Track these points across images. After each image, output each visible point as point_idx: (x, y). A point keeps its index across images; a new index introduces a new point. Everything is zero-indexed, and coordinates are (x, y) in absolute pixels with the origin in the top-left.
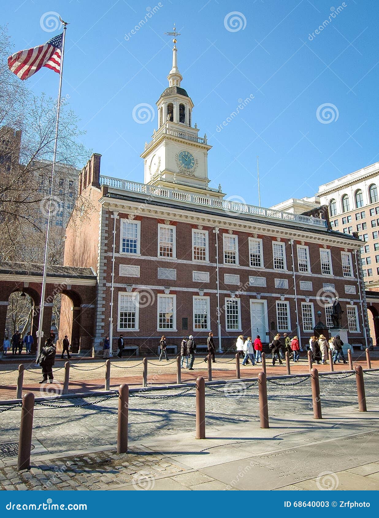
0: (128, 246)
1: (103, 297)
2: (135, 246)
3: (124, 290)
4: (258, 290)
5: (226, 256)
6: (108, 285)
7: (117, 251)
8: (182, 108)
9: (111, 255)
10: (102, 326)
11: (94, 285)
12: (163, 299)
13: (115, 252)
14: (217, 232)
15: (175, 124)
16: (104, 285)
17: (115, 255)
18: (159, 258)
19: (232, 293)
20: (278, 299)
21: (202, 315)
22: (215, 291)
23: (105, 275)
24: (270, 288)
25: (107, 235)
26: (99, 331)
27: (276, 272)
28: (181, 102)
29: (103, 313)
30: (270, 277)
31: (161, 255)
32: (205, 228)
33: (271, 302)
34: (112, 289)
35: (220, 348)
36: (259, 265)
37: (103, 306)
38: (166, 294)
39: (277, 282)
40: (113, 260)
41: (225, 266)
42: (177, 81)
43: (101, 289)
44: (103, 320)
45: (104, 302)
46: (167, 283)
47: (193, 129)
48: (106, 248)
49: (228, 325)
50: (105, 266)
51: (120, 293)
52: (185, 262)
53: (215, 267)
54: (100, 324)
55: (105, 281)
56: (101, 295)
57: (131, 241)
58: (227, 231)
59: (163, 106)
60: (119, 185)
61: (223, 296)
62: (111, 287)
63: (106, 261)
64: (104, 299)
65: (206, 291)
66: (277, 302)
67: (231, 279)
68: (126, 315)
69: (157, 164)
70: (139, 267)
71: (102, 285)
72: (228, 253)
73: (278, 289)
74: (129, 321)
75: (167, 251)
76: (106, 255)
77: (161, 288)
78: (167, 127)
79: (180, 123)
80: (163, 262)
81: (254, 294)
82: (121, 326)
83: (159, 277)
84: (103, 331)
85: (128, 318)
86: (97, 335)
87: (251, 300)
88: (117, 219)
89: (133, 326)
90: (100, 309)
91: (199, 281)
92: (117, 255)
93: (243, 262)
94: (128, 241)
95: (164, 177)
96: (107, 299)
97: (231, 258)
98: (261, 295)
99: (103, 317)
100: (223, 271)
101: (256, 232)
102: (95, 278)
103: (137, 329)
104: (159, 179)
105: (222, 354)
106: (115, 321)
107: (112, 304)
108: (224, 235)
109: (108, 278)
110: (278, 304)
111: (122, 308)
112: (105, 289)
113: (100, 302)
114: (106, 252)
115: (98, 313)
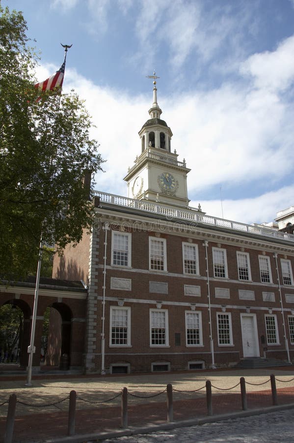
0: (119, 258)
1: (95, 311)
2: (126, 259)
3: (116, 304)
4: (247, 303)
5: (216, 269)
6: (99, 298)
7: (109, 263)
8: (162, 136)
9: (102, 267)
10: (94, 342)
11: (85, 298)
12: (155, 314)
13: (106, 265)
14: (207, 245)
15: (156, 149)
16: (96, 298)
17: (106, 267)
18: (151, 271)
19: (223, 308)
20: (267, 312)
21: (195, 330)
22: (206, 305)
23: (96, 288)
24: (259, 301)
25: (98, 246)
26: (91, 347)
27: (264, 285)
28: (162, 131)
29: (95, 328)
30: (258, 291)
31: (152, 268)
32: (194, 241)
33: (260, 315)
34: (104, 303)
35: (213, 363)
36: (248, 279)
37: (95, 320)
38: (158, 309)
39: (265, 296)
40: (105, 272)
41: (215, 280)
42: (157, 114)
43: (92, 302)
44: (95, 335)
45: (95, 317)
46: (159, 297)
47: (172, 154)
48: (97, 260)
49: (220, 340)
50: (96, 278)
51: (112, 308)
52: (176, 275)
53: (206, 281)
54: (91, 339)
55: (96, 295)
56: (92, 309)
57: (122, 254)
58: (215, 245)
59: (145, 134)
60: (108, 199)
61: (214, 310)
62: (103, 301)
63: (97, 273)
64: (95, 313)
65: (198, 305)
66: (266, 315)
67: (222, 293)
68: (117, 330)
69: (140, 185)
70: (131, 280)
71: (93, 298)
72: (218, 267)
73: (266, 302)
74: (121, 336)
75: (158, 264)
76: (97, 267)
77: (153, 302)
78: (150, 151)
79: (161, 149)
80: (154, 275)
81: (244, 307)
82: (113, 342)
83: (151, 291)
84: (94, 347)
85: (120, 334)
86: (89, 351)
87: (242, 315)
88: (108, 231)
89: (125, 342)
90: (92, 323)
91: (191, 295)
92: (109, 267)
93: (232, 276)
94: (119, 253)
95: (147, 196)
96: (98, 313)
97: (221, 272)
98: (251, 308)
99: (95, 332)
100: (214, 285)
101: (243, 246)
102: (86, 291)
103: (129, 344)
104: (143, 198)
105: (215, 370)
106: (107, 336)
107: (103, 318)
108: (213, 248)
109: (99, 292)
110: (267, 318)
111: (114, 322)
112: (96, 302)
113: (92, 316)
114: (97, 263)
115: (90, 328)
